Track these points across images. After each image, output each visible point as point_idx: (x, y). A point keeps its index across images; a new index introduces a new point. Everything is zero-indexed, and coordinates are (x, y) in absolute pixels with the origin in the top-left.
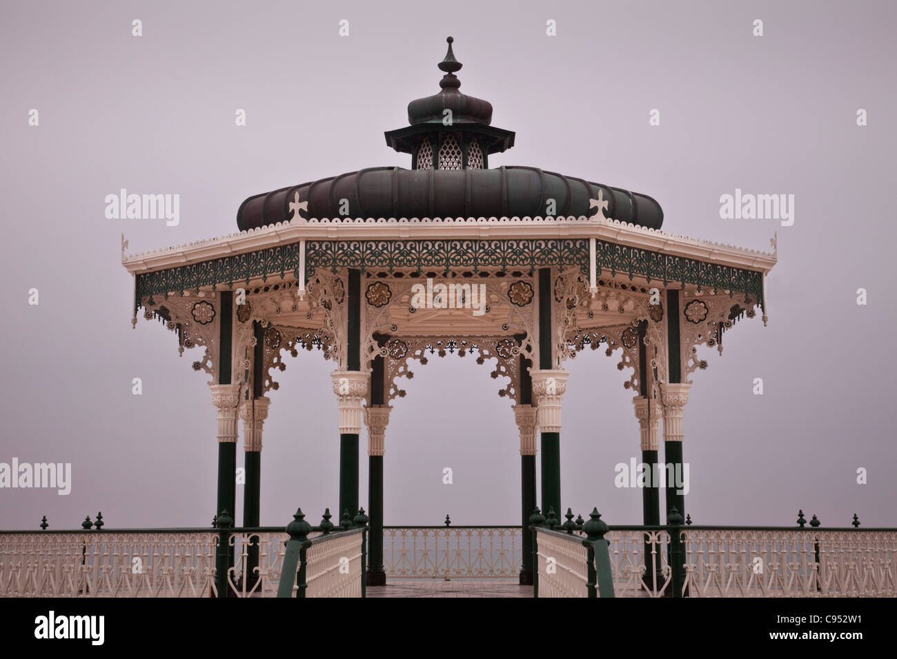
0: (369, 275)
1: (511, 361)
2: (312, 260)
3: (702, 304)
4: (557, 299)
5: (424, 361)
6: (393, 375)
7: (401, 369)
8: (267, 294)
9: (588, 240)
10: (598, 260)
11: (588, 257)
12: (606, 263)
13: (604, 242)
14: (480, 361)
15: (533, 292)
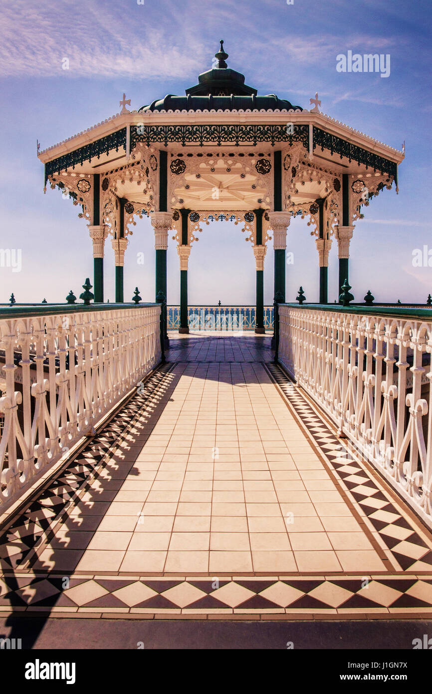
0: (172, 155)
2: (134, 138)
3: (362, 183)
4: (285, 169)
6: (192, 230)
8: (117, 173)
10: (314, 139)
11: (308, 137)
12: (319, 143)
13: (318, 129)
15: (271, 166)
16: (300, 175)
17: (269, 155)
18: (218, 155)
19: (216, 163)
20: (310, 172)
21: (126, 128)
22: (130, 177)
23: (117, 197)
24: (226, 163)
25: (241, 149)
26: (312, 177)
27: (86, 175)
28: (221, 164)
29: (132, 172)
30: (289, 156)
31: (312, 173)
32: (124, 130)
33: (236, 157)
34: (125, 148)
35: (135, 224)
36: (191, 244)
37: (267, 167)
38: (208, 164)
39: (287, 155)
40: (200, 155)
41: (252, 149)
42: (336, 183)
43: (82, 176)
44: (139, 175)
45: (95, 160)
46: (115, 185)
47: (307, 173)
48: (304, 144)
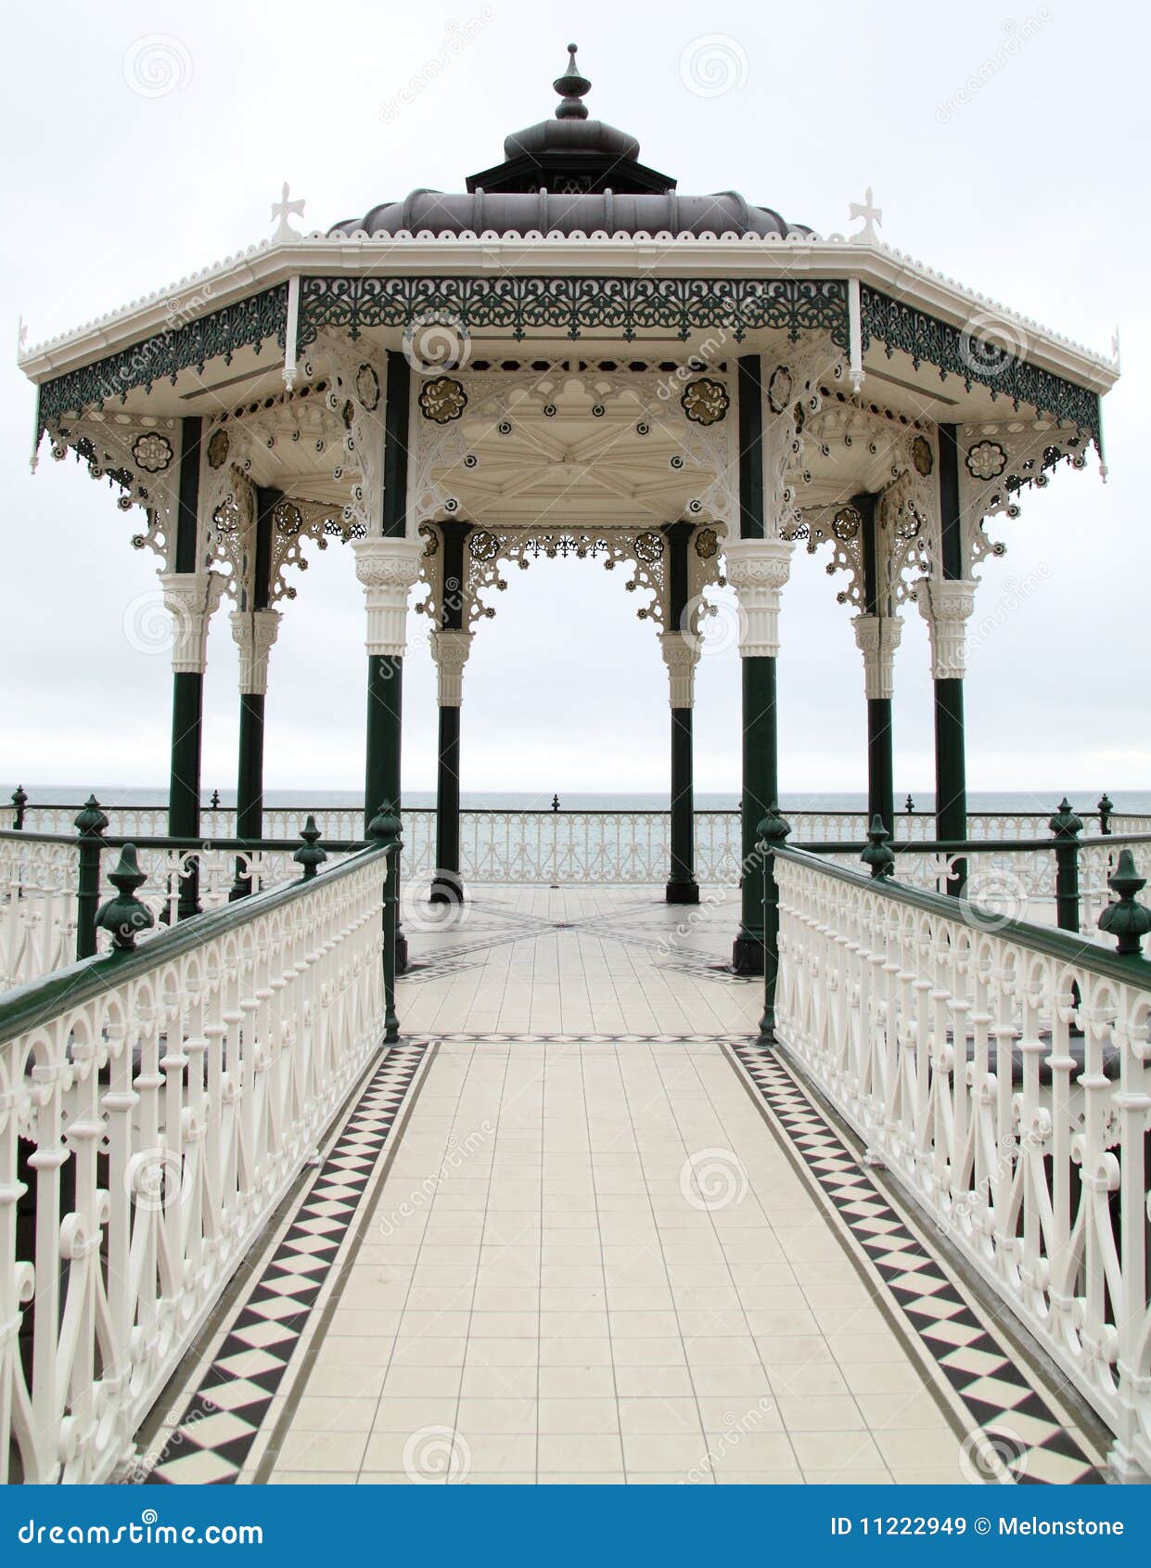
1: (657, 565)
2: (312, 314)
5: (524, 564)
7: (489, 576)
9: (845, 283)
14: (609, 565)
15: (727, 399)
16: (816, 427)
17: (723, 367)
18: (566, 366)
19: (558, 389)
20: (843, 417)
21: (287, 284)
22: (293, 427)
23: (253, 483)
24: (590, 389)
25: (636, 350)
26: (851, 433)
27: (162, 419)
28: (574, 391)
29: (301, 412)
30: (785, 370)
31: (850, 421)
32: (282, 289)
33: (624, 373)
34: (282, 342)
35: (303, 565)
36: (473, 627)
37: (714, 404)
38: (535, 393)
39: (780, 367)
40: (511, 366)
41: (670, 351)
42: (920, 448)
43: (149, 422)
44: (323, 424)
45: (189, 377)
46: (248, 450)
47: (838, 422)
48: (833, 336)
